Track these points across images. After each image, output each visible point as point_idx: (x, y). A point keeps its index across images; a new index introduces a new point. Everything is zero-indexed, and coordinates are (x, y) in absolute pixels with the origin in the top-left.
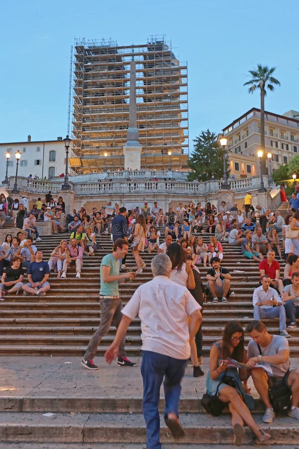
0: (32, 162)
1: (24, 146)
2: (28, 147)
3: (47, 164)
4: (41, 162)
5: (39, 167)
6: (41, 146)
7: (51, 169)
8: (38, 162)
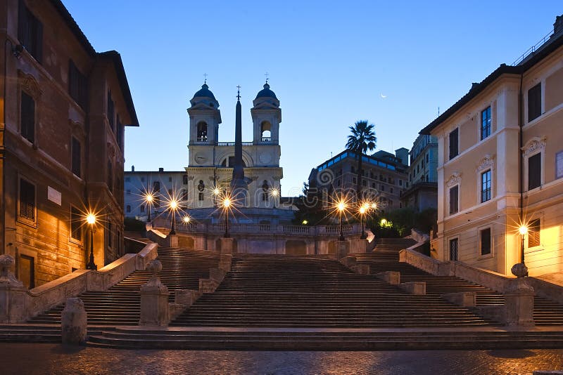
1: (127, 176)
2: (132, 177)
6: (145, 177)
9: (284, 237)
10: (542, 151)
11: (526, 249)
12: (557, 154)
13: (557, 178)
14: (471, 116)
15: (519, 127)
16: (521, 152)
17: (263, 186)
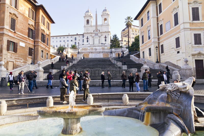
0: (70, 41)
1: (67, 36)
2: (69, 36)
3: (74, 41)
4: (73, 41)
5: (72, 42)
6: (72, 36)
7: (75, 43)
8: (72, 41)
9: (102, 52)
10: (162, 23)
11: (161, 54)
12: (166, 24)
13: (166, 31)
14: (145, 14)
15: (157, 16)
16: (158, 24)
17: (105, 37)
